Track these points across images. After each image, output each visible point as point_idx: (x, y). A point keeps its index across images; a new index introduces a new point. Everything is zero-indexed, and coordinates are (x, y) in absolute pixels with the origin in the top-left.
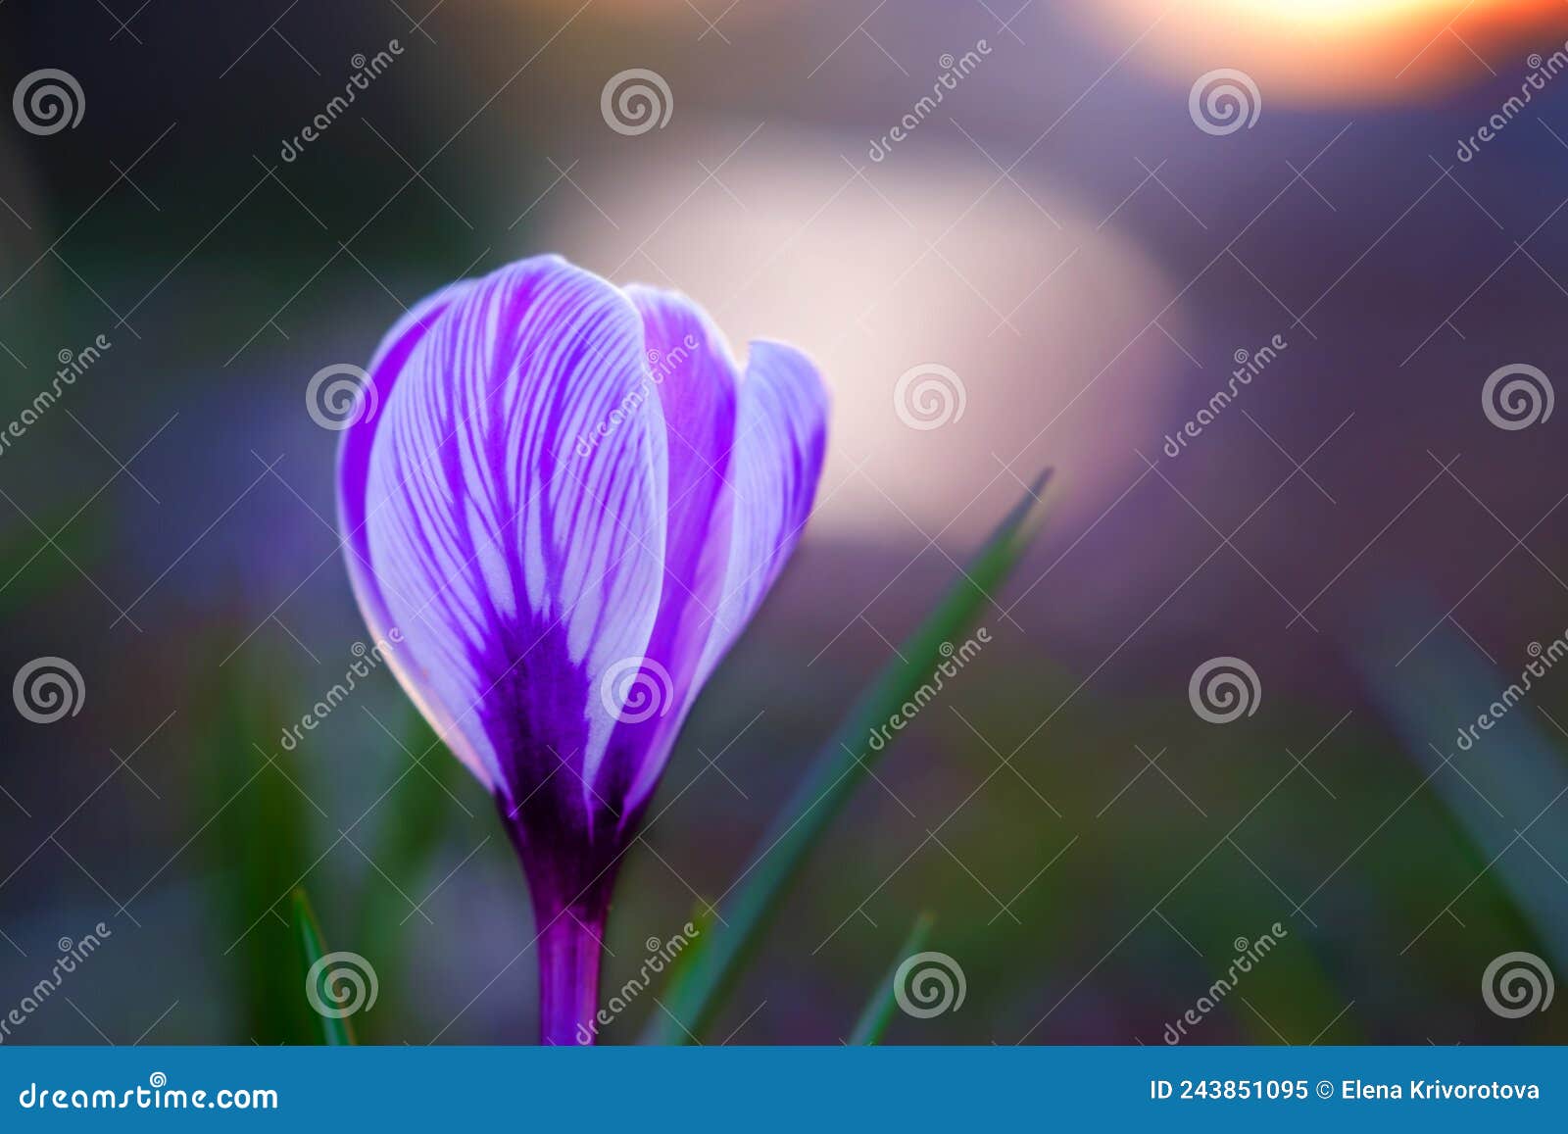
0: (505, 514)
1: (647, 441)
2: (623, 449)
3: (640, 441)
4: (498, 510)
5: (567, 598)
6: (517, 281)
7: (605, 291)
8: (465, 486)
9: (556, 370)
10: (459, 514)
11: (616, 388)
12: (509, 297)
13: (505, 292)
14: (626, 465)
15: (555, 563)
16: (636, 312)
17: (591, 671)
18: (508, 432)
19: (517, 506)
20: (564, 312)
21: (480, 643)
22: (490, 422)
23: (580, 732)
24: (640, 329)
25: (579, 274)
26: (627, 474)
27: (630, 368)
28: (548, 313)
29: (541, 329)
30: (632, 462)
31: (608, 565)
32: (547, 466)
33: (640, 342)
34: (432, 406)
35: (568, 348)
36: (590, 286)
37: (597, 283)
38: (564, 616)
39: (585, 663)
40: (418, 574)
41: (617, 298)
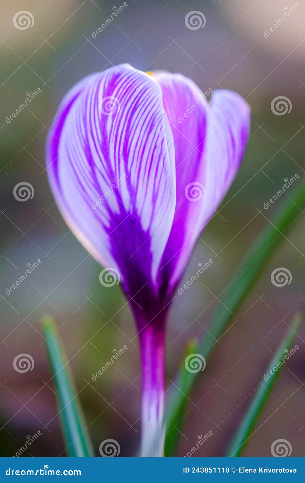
0: (112, 175)
1: (165, 142)
2: (155, 147)
3: (162, 143)
4: (109, 173)
5: (139, 206)
6: (110, 78)
7: (146, 79)
8: (94, 163)
9: (127, 116)
10: (93, 174)
11: (151, 121)
12: (107, 85)
13: (105, 83)
14: (157, 153)
15: (133, 193)
16: (159, 87)
17: (152, 233)
18: (109, 142)
19: (116, 171)
20: (129, 90)
21: (108, 225)
22: (102, 138)
23: (149, 258)
24: (160, 95)
25: (135, 73)
26: (158, 156)
27: (156, 113)
28: (122, 91)
29: (121, 96)
30: (159, 152)
31: (153, 193)
32: (126, 155)
33: (161, 101)
34: (79, 131)
35: (131, 106)
36: (140, 78)
37: (142, 76)
38: (139, 212)
39: (148, 231)
40: (80, 198)
41: (152, 81)
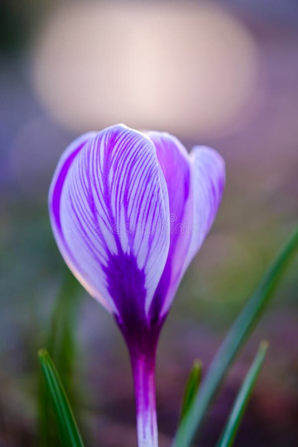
0: (112, 221)
1: (161, 191)
2: (153, 195)
3: (158, 192)
4: (110, 219)
5: (136, 247)
6: (110, 136)
7: (141, 137)
8: (97, 211)
9: (127, 168)
10: (96, 220)
11: (149, 173)
12: (107, 142)
13: (105, 140)
14: (154, 201)
15: (131, 236)
16: (152, 143)
17: (146, 271)
18: (111, 191)
19: (116, 217)
20: (128, 146)
21: (106, 265)
22: (104, 188)
23: (143, 293)
24: (154, 150)
25: (131, 132)
26: (155, 203)
27: (153, 166)
28: (122, 147)
29: (121, 151)
30: (156, 200)
31: (150, 235)
32: (126, 203)
33: (155, 156)
34: (83, 183)
35: (130, 160)
36: (136, 135)
37: (137, 134)
38: (135, 254)
39: (143, 269)
40: (82, 241)
41: (145, 139)
